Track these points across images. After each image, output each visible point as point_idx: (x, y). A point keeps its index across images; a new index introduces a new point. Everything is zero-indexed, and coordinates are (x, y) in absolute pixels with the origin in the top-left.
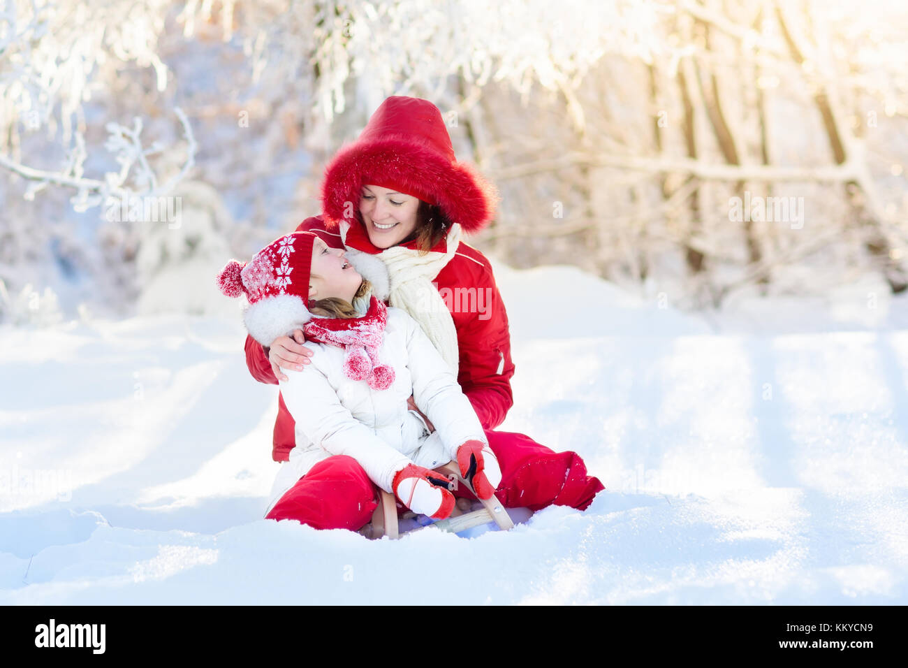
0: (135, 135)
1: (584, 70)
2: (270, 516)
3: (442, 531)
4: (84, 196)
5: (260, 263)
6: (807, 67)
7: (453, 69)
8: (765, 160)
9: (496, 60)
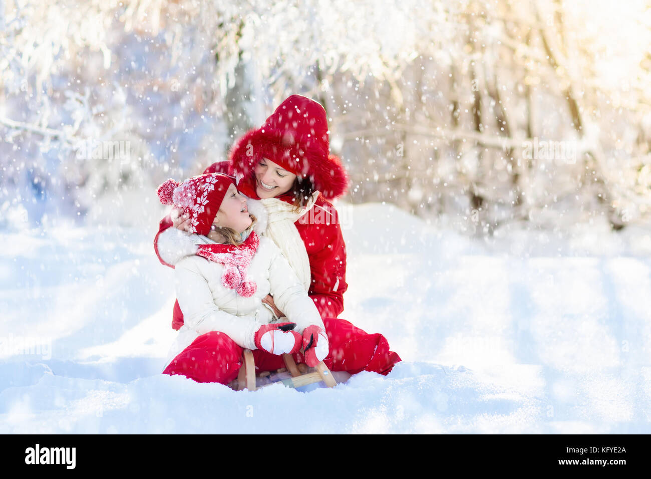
0: (85, 99)
1: (403, 66)
2: (165, 372)
3: (286, 386)
4: (48, 141)
5: (188, 190)
6: (559, 71)
7: (312, 62)
8: (530, 135)
9: (343, 57)
